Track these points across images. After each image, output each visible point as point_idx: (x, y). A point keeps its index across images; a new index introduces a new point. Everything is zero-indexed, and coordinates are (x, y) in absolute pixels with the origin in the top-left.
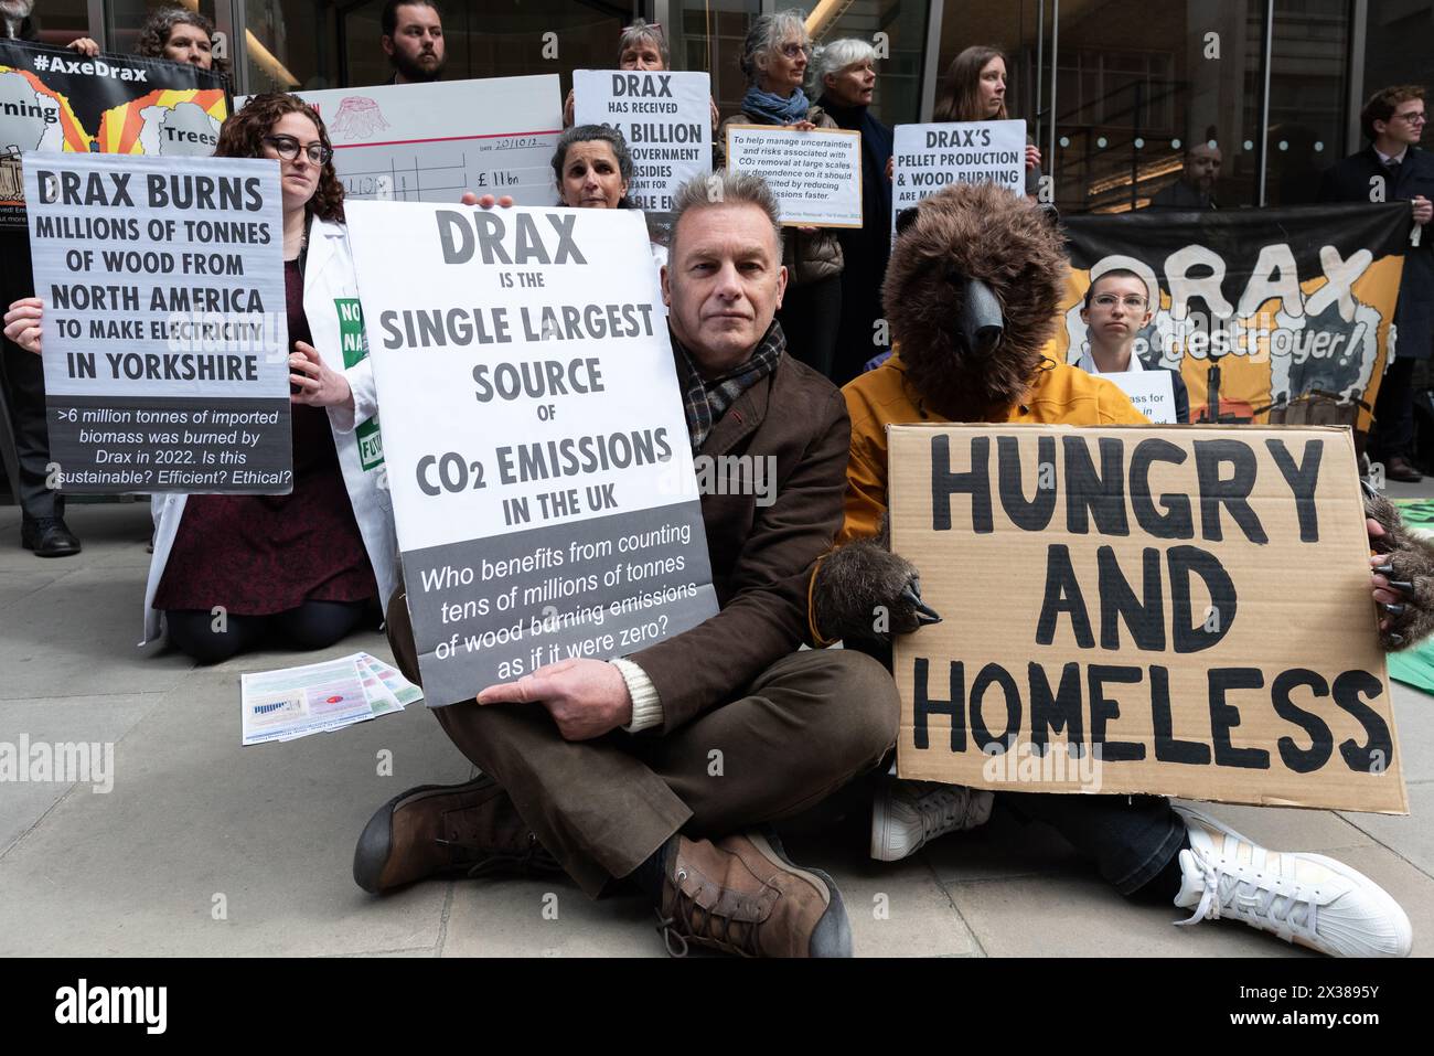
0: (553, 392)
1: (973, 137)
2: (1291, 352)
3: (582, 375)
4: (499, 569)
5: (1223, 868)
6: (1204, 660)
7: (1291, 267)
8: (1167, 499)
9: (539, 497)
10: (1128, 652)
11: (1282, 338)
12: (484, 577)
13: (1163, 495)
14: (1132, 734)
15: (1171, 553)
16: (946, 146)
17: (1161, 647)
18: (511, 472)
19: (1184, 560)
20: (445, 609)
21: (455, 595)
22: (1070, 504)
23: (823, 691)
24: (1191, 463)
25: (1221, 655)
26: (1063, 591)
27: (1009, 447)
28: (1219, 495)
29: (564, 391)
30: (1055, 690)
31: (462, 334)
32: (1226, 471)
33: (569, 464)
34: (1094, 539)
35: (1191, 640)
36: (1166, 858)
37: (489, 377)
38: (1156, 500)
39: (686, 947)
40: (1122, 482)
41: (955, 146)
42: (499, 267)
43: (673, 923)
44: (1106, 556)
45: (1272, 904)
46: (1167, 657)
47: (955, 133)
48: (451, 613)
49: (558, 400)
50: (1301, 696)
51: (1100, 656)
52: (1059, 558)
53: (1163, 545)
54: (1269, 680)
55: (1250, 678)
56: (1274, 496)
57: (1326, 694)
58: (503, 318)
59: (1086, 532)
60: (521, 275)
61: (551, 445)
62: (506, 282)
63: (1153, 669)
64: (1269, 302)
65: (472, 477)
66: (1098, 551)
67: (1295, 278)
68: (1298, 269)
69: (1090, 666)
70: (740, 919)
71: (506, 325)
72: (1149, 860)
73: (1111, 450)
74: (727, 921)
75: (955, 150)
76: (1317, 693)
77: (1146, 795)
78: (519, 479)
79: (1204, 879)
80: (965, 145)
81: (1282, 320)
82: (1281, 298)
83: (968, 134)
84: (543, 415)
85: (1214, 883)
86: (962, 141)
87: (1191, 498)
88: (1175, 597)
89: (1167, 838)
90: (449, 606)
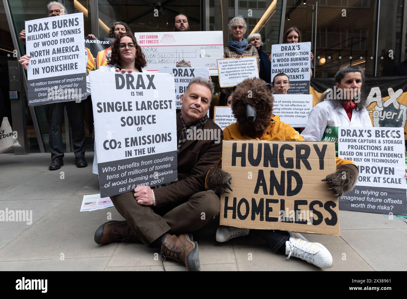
0: (142, 124)
1: (295, 48)
2: (379, 117)
3: (150, 120)
4: (123, 167)
5: (295, 245)
6: (294, 198)
7: (379, 93)
8: (288, 159)
9: (135, 150)
10: (276, 196)
11: (376, 113)
12: (118, 169)
13: (287, 158)
14: (275, 215)
15: (288, 172)
16: (287, 50)
17: (283, 195)
18: (128, 144)
19: (290, 174)
20: (108, 176)
21: (110, 173)
22: (264, 160)
23: (200, 201)
24: (294, 150)
25: (298, 197)
26: (261, 181)
27: (251, 146)
28: (301, 158)
29: (145, 124)
30: (258, 204)
31: (119, 109)
32: (303, 152)
33: (144, 142)
34: (270, 168)
35: (291, 193)
36: (283, 243)
37: (125, 120)
38: (285, 159)
39: (165, 259)
40: (277, 155)
41: (290, 50)
42: (131, 90)
43: (163, 253)
44: (272, 173)
45: (305, 254)
46: (285, 197)
47: (290, 46)
48: (109, 177)
49: (143, 126)
50: (316, 207)
51: (269, 197)
52: (261, 173)
53: (286, 170)
54: (309, 203)
55: (304, 202)
56: (313, 158)
57: (322, 206)
58: (131, 104)
59: (268, 167)
60: (137, 92)
61: (140, 137)
62: (133, 94)
63: (281, 200)
64: (373, 103)
65: (118, 145)
66: (270, 171)
67: (381, 97)
68: (382, 94)
69: (266, 199)
70: (177, 252)
71: (131, 106)
72: (279, 243)
73: (275, 146)
74: (174, 252)
75: (290, 52)
76: (320, 206)
77: (277, 230)
78: (130, 146)
79: (291, 248)
80: (293, 50)
81: (377, 108)
82: (376, 102)
83: (294, 47)
84: (139, 130)
85: (293, 249)
86: (292, 49)
87: (294, 159)
88: (288, 183)
89: (283, 238)
90: (109, 176)
